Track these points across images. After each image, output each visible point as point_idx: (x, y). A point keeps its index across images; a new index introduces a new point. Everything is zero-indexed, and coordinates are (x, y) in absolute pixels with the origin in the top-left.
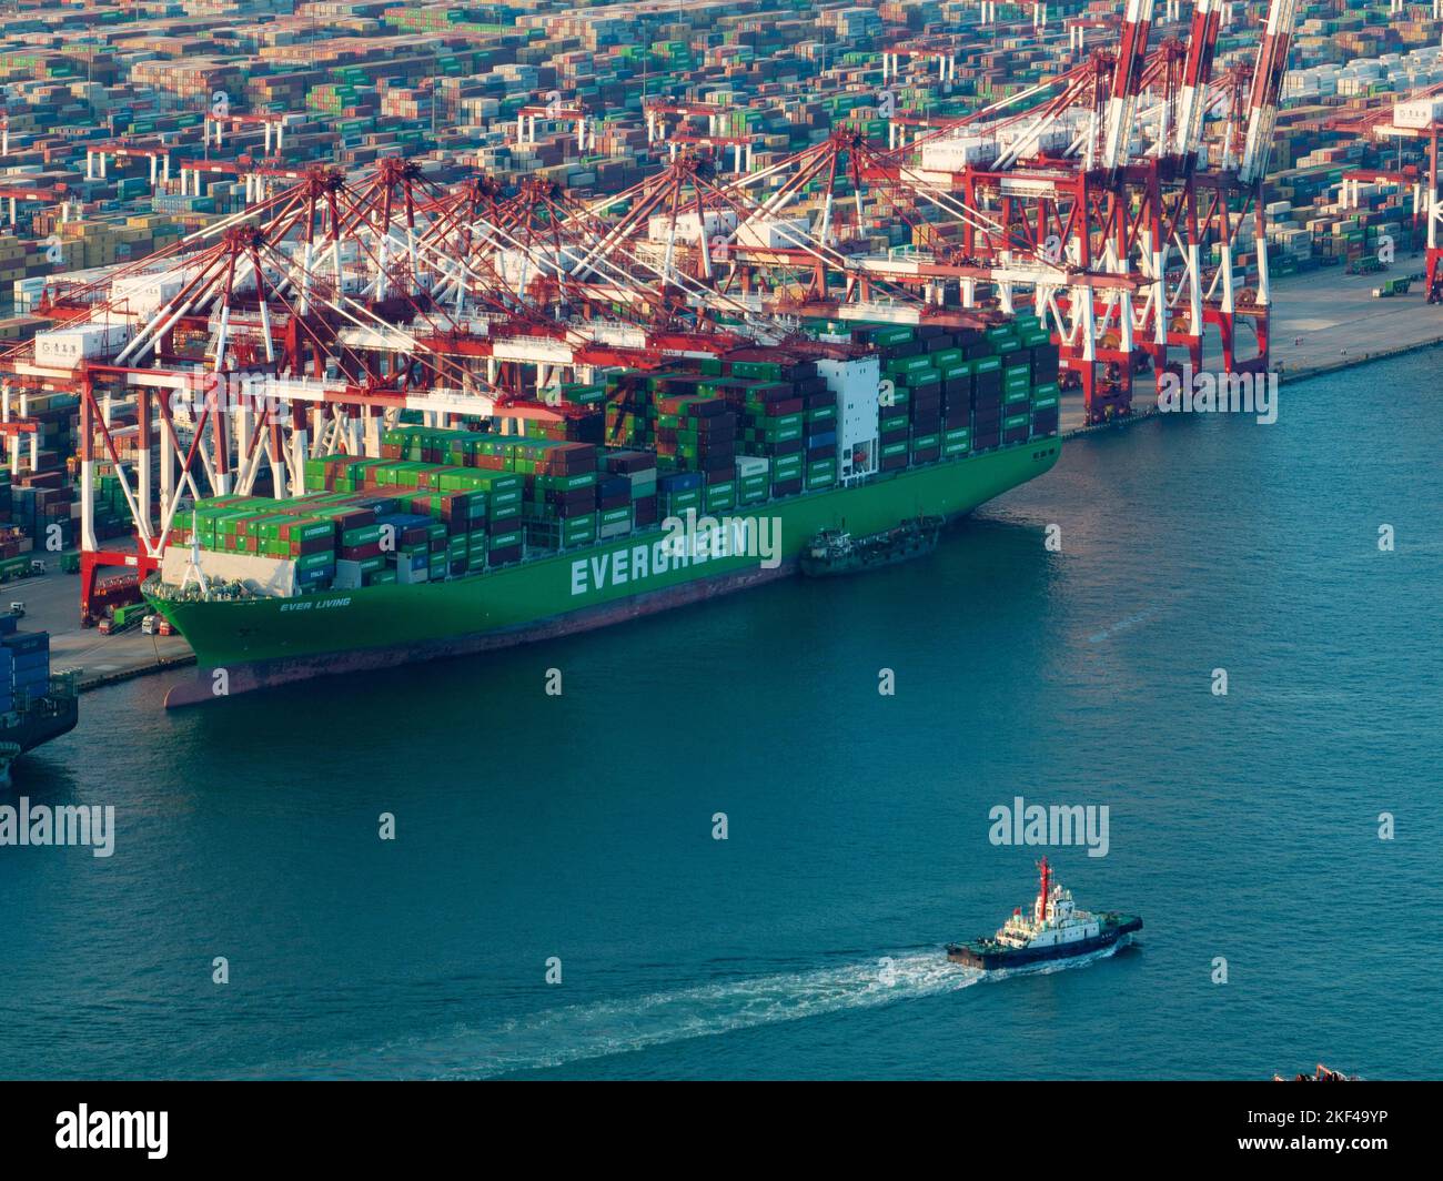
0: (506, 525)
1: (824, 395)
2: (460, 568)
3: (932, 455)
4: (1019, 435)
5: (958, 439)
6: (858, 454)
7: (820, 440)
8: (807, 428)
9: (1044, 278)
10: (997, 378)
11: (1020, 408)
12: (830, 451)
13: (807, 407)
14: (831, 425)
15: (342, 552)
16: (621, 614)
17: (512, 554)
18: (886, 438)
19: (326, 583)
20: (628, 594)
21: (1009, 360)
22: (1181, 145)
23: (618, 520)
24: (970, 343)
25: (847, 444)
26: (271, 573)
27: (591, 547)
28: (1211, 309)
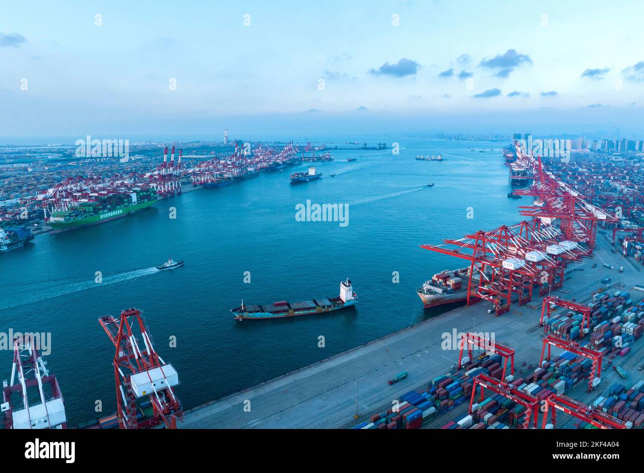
0: (91, 212)
1: (130, 197)
2: (86, 217)
3: (143, 202)
4: (153, 199)
5: (146, 200)
6: (135, 202)
7: (130, 201)
8: (128, 200)
9: (155, 185)
10: (150, 194)
11: (153, 197)
12: (131, 202)
13: (128, 198)
14: (131, 200)
15: (70, 216)
16: (107, 220)
17: (93, 215)
18: (138, 201)
19: (69, 220)
20: (108, 218)
21: (151, 192)
22: (171, 173)
23: (106, 211)
24: (147, 191)
25: (133, 201)
26: (62, 219)
27: (103, 213)
28: (175, 187)
